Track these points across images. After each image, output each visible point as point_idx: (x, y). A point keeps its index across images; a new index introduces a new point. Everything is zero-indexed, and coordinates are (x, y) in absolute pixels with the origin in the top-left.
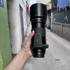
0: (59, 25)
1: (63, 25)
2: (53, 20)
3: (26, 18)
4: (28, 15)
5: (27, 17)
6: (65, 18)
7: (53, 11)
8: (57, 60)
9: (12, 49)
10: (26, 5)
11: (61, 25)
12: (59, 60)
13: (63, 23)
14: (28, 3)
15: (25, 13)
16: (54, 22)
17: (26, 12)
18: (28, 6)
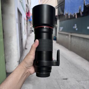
0: (67, 35)
1: (71, 36)
2: (60, 29)
3: (26, 26)
4: (28, 22)
5: (27, 24)
6: (74, 27)
7: (59, 18)
8: (64, 79)
9: (7, 66)
10: (26, 9)
11: (70, 36)
12: (66, 79)
13: (71, 33)
14: (29, 7)
15: (25, 20)
16: (61, 31)
17: (26, 18)
18: (29, 11)
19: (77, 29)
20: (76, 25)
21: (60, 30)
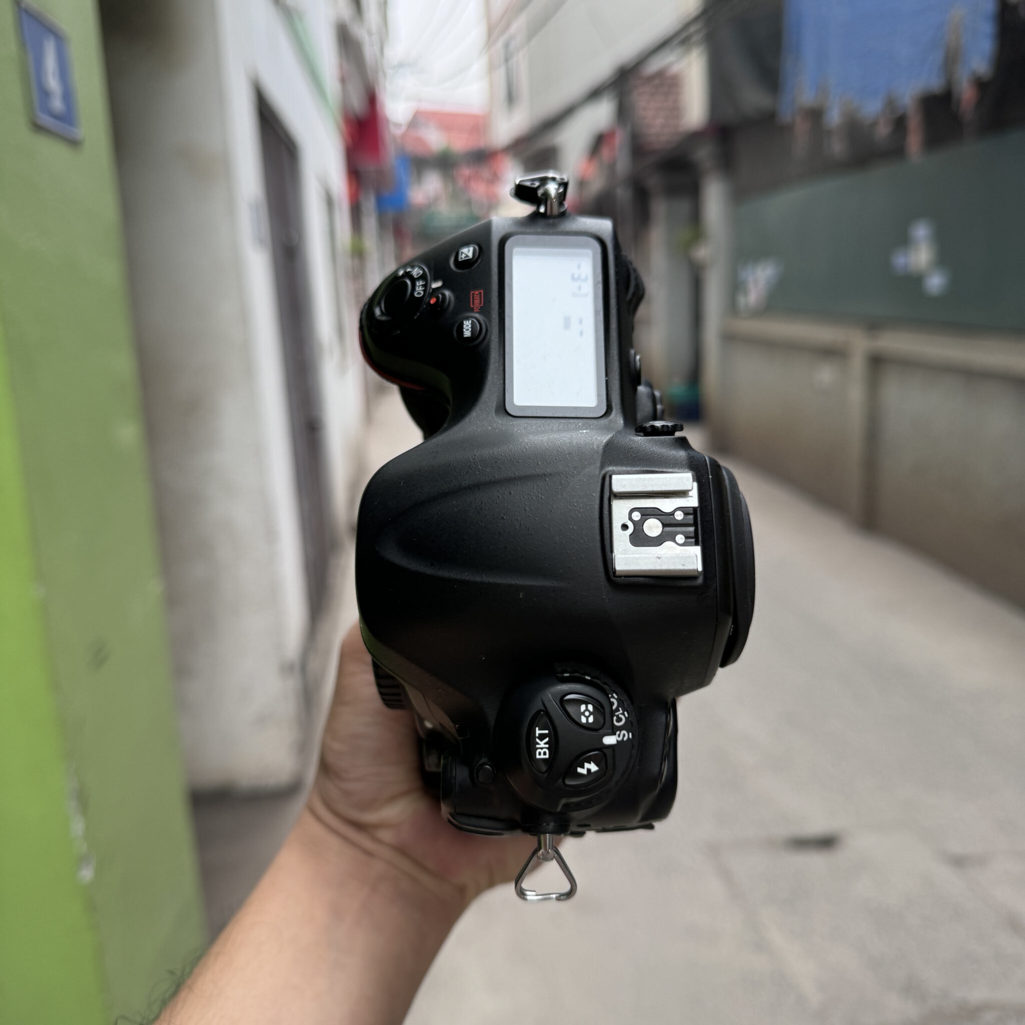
0: (830, 353)
1: (876, 362)
2: (736, 287)
5: (357, 254)
6: (899, 259)
15: (330, 202)
16: (753, 314)
18: (372, 99)
19: (935, 282)
20: (921, 232)
21: (742, 301)
